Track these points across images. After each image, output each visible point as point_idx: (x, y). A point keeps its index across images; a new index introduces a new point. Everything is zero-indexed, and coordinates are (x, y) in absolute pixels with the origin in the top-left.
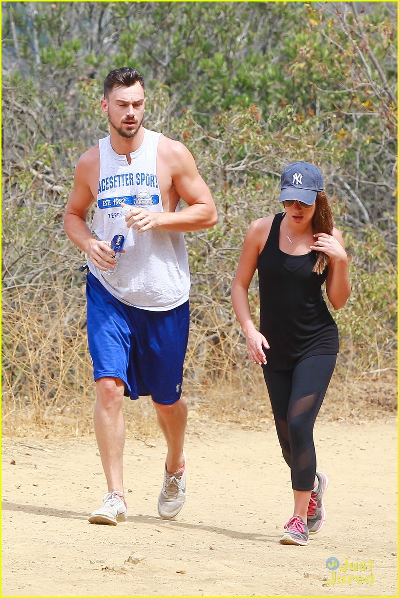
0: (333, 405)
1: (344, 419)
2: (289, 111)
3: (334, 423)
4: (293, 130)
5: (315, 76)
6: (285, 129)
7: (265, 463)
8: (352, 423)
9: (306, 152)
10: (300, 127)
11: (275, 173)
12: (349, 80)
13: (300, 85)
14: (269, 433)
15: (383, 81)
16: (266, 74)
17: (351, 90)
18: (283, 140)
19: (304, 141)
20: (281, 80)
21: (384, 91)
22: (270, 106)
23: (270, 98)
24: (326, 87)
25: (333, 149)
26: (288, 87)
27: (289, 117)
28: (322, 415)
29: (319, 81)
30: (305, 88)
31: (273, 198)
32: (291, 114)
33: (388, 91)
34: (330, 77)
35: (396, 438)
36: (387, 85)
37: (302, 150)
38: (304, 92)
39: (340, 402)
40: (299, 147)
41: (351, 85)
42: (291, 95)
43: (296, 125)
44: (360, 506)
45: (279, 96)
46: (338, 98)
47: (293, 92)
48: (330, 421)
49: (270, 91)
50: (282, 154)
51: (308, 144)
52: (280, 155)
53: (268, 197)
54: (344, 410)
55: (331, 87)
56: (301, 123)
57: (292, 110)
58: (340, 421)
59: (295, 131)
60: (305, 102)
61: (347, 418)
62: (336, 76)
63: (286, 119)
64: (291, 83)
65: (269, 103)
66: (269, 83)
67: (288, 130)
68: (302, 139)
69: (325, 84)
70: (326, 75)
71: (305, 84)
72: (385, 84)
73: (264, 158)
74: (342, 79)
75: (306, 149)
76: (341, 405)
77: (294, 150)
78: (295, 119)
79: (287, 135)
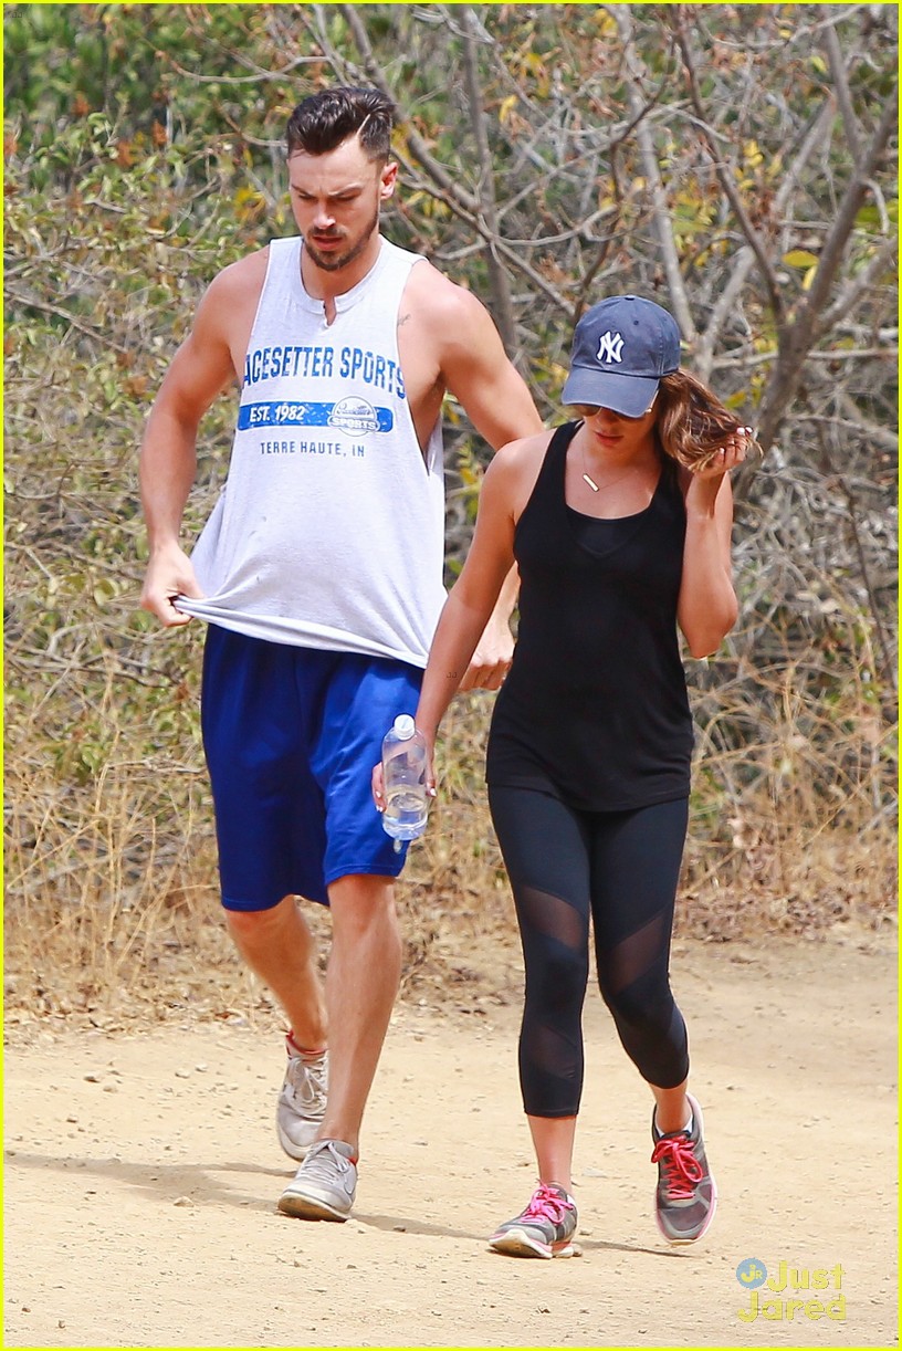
0: (212, 973)
1: (244, 1016)
2: (97, 131)
3: (215, 1026)
4: (108, 185)
5: (165, 31)
6: (86, 182)
7: (20, 1139)
8: (268, 1026)
9: (144, 249)
10: (128, 178)
11: (54, 309)
12: (264, 47)
13: (123, 55)
14: (30, 1050)
15: (360, 48)
16: (25, 22)
17: (272, 75)
18: (81, 212)
19: (139, 215)
20: (68, 41)
21: (363, 77)
22: (35, 115)
23: (36, 91)
24: (193, 63)
25: (222, 242)
26: (88, 60)
27: (96, 148)
28: (183, 1003)
29: (176, 46)
30: (137, 65)
31: (49, 377)
32: (102, 138)
33: (377, 79)
34: (209, 33)
35: (393, 1071)
36: (373, 63)
37: (134, 243)
38: (133, 76)
39: (230, 967)
40: (126, 235)
41: (271, 62)
42: (97, 84)
43: (117, 171)
44: (297, 1265)
45: (60, 85)
46: (228, 94)
47: (101, 76)
48: (203, 1019)
49: (38, 70)
50: (79, 255)
51: (150, 223)
52: (70, 256)
53: (33, 376)
54: (243, 991)
55: (209, 64)
56: (131, 168)
57: (107, 127)
58: (231, 1020)
59: (115, 189)
60: (135, 105)
61: (252, 1011)
62: (226, 33)
63: (88, 155)
64: (97, 52)
65: (31, 105)
66: (35, 48)
67: (95, 187)
68: (135, 211)
69: (193, 55)
70: (199, 30)
71: (138, 53)
72: (368, 59)
73: (26, 265)
74: (244, 41)
75: (146, 240)
76: (237, 975)
77: (111, 242)
78: (114, 154)
79: (91, 199)
